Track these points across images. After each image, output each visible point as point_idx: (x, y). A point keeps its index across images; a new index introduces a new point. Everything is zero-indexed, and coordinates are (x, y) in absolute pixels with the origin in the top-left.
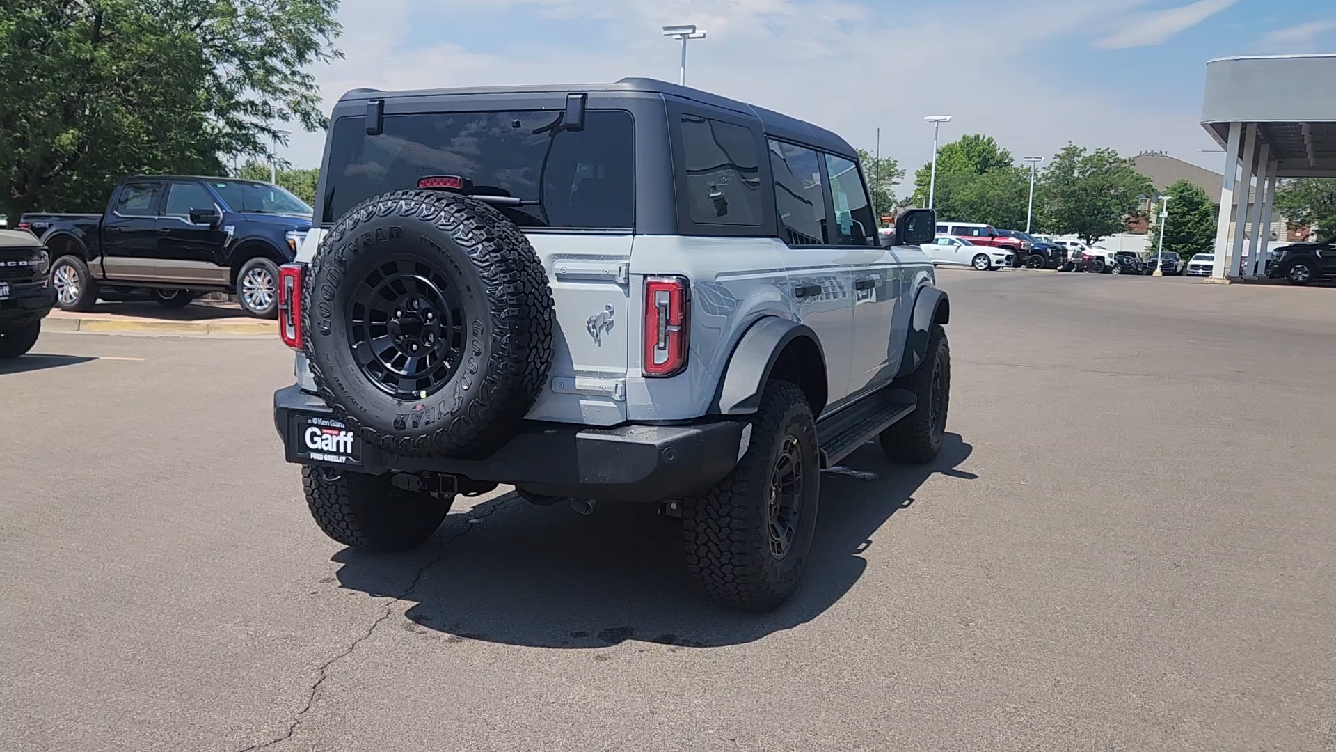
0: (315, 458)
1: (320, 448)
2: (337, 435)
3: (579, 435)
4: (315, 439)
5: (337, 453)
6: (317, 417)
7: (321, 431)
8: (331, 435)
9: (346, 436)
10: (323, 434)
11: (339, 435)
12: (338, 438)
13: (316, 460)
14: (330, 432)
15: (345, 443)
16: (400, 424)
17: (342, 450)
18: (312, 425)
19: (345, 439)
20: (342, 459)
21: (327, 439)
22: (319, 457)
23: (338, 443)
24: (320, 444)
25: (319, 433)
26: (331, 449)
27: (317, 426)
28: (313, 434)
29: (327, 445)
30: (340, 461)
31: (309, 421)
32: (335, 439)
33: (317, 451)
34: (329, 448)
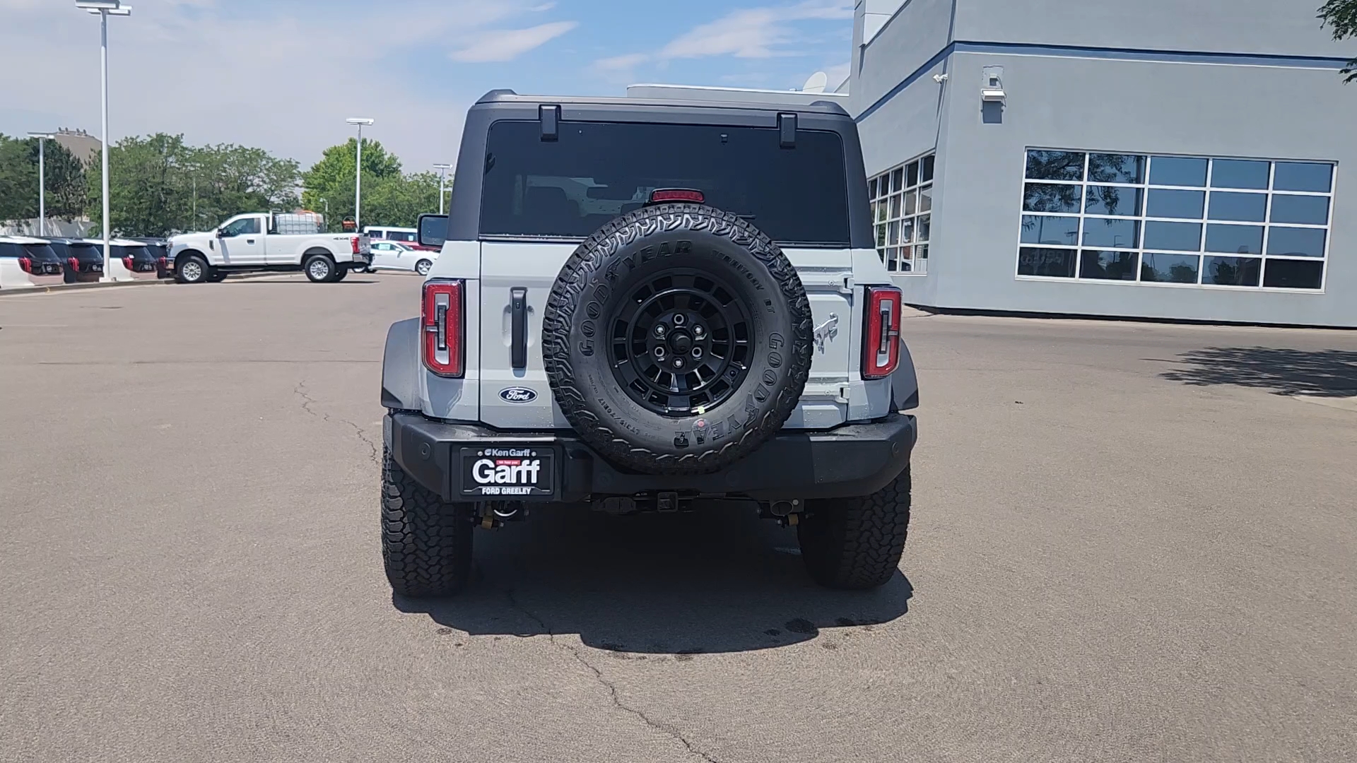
0: (488, 493)
1: (493, 481)
2: (517, 465)
3: (813, 439)
4: (486, 472)
5: (518, 483)
6: (492, 448)
7: (495, 463)
8: (510, 466)
9: (530, 464)
10: (496, 466)
11: (521, 465)
12: (519, 468)
13: (490, 495)
14: (509, 462)
15: (529, 473)
16: (681, 443)
17: (524, 480)
18: (484, 457)
19: (529, 468)
20: (526, 490)
21: (503, 471)
22: (495, 491)
23: (519, 473)
24: (492, 477)
25: (491, 464)
26: (508, 481)
27: (489, 458)
28: (484, 467)
29: (503, 477)
30: (524, 493)
31: (480, 453)
32: (515, 470)
33: (489, 484)
34: (507, 480)
